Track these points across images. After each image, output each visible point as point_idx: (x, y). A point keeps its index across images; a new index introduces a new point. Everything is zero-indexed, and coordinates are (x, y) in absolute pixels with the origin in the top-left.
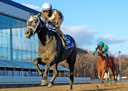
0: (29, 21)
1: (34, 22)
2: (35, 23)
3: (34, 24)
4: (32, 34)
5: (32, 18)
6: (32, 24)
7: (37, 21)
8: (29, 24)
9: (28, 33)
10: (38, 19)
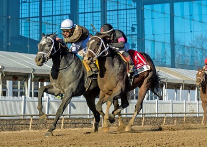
0: (41, 43)
1: (47, 45)
2: (49, 46)
3: (47, 48)
4: (44, 61)
5: (45, 40)
6: (46, 48)
7: (52, 43)
8: (40, 47)
9: (40, 59)
10: (53, 41)
